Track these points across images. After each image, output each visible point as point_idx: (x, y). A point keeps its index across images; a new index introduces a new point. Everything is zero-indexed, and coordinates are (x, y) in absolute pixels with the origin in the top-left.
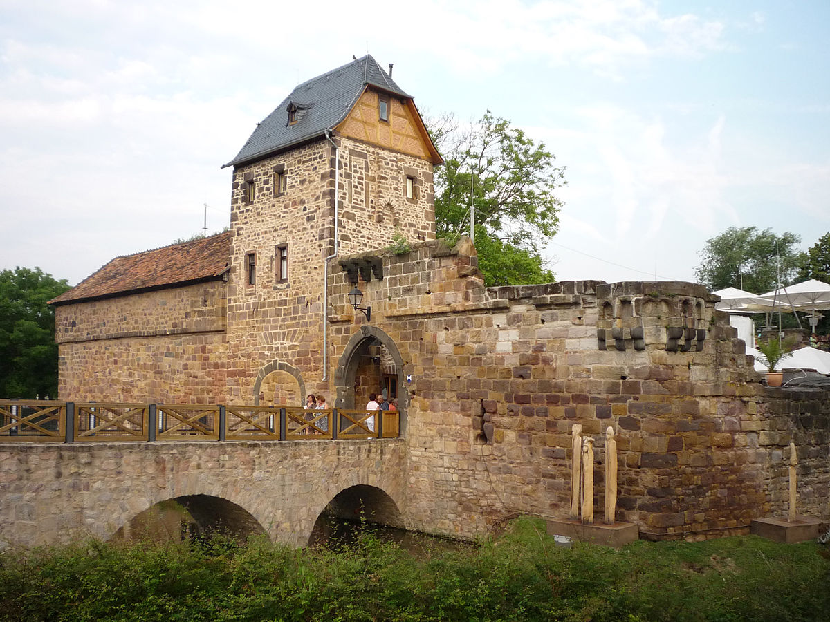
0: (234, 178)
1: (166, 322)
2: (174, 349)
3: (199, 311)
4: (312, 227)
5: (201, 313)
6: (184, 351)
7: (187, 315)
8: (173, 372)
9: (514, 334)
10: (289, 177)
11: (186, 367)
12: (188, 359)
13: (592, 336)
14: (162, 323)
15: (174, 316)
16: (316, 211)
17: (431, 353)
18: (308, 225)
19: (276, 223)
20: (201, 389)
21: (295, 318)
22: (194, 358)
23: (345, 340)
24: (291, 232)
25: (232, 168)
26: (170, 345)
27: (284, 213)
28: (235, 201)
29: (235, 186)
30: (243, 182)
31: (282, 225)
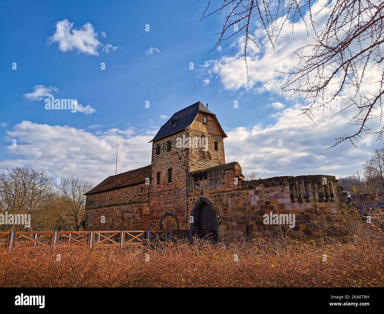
0: (153, 146)
1: (127, 199)
2: (130, 209)
3: (140, 194)
4: (181, 162)
5: (140, 195)
6: (133, 210)
7: (135, 196)
8: (129, 219)
9: (257, 198)
10: (173, 144)
11: (134, 216)
12: (135, 213)
13: (288, 198)
14: (126, 200)
15: (130, 197)
16: (182, 156)
17: (226, 207)
18: (179, 161)
19: (168, 161)
20: (139, 225)
21: (175, 195)
22: (137, 213)
23: (193, 203)
24: (173, 164)
25: (152, 142)
26: (128, 208)
27: (171, 157)
28: (153, 154)
29: (153, 149)
30: (156, 147)
31: (170, 161)
